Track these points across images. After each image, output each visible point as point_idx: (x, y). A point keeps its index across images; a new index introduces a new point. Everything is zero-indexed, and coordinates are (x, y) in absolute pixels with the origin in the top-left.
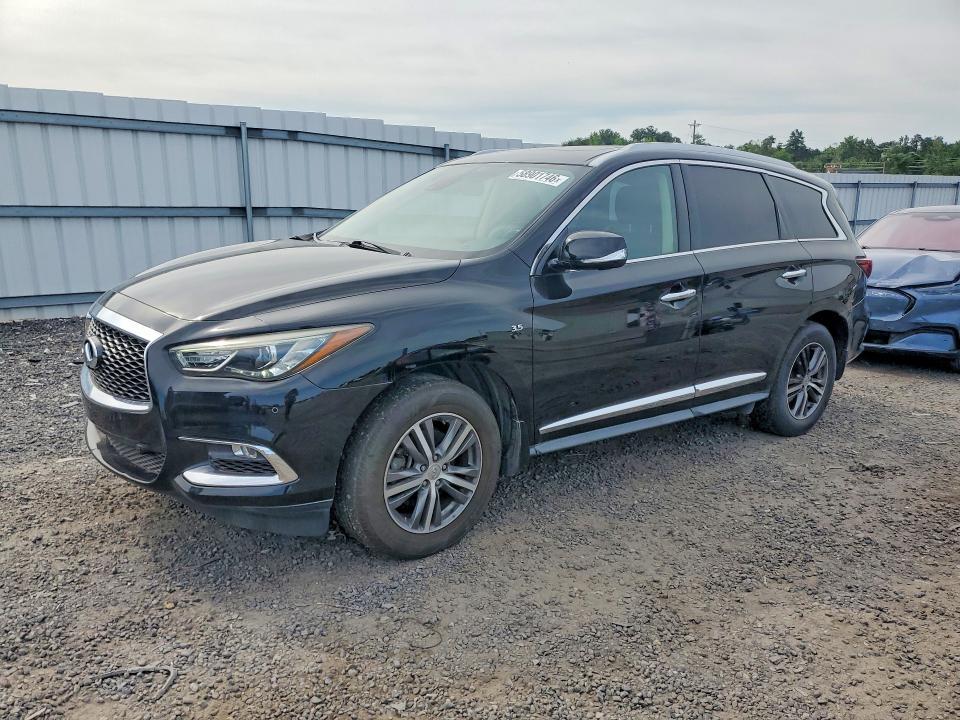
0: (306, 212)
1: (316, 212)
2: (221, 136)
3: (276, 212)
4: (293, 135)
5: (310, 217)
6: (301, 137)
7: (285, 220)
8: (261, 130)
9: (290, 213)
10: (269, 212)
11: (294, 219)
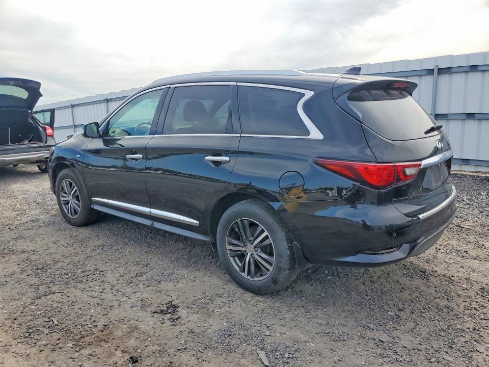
0: (477, 116)
1: (484, 116)
2: (425, 75)
3: (453, 117)
4: (474, 68)
5: (480, 119)
6: (479, 68)
7: (460, 122)
8: (451, 68)
9: (464, 117)
10: (449, 117)
11: (467, 122)
